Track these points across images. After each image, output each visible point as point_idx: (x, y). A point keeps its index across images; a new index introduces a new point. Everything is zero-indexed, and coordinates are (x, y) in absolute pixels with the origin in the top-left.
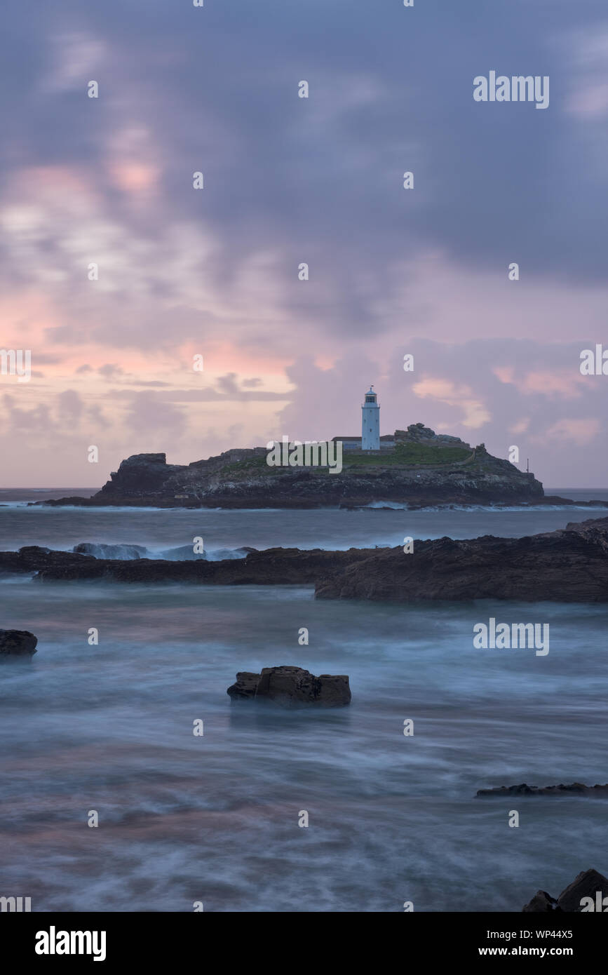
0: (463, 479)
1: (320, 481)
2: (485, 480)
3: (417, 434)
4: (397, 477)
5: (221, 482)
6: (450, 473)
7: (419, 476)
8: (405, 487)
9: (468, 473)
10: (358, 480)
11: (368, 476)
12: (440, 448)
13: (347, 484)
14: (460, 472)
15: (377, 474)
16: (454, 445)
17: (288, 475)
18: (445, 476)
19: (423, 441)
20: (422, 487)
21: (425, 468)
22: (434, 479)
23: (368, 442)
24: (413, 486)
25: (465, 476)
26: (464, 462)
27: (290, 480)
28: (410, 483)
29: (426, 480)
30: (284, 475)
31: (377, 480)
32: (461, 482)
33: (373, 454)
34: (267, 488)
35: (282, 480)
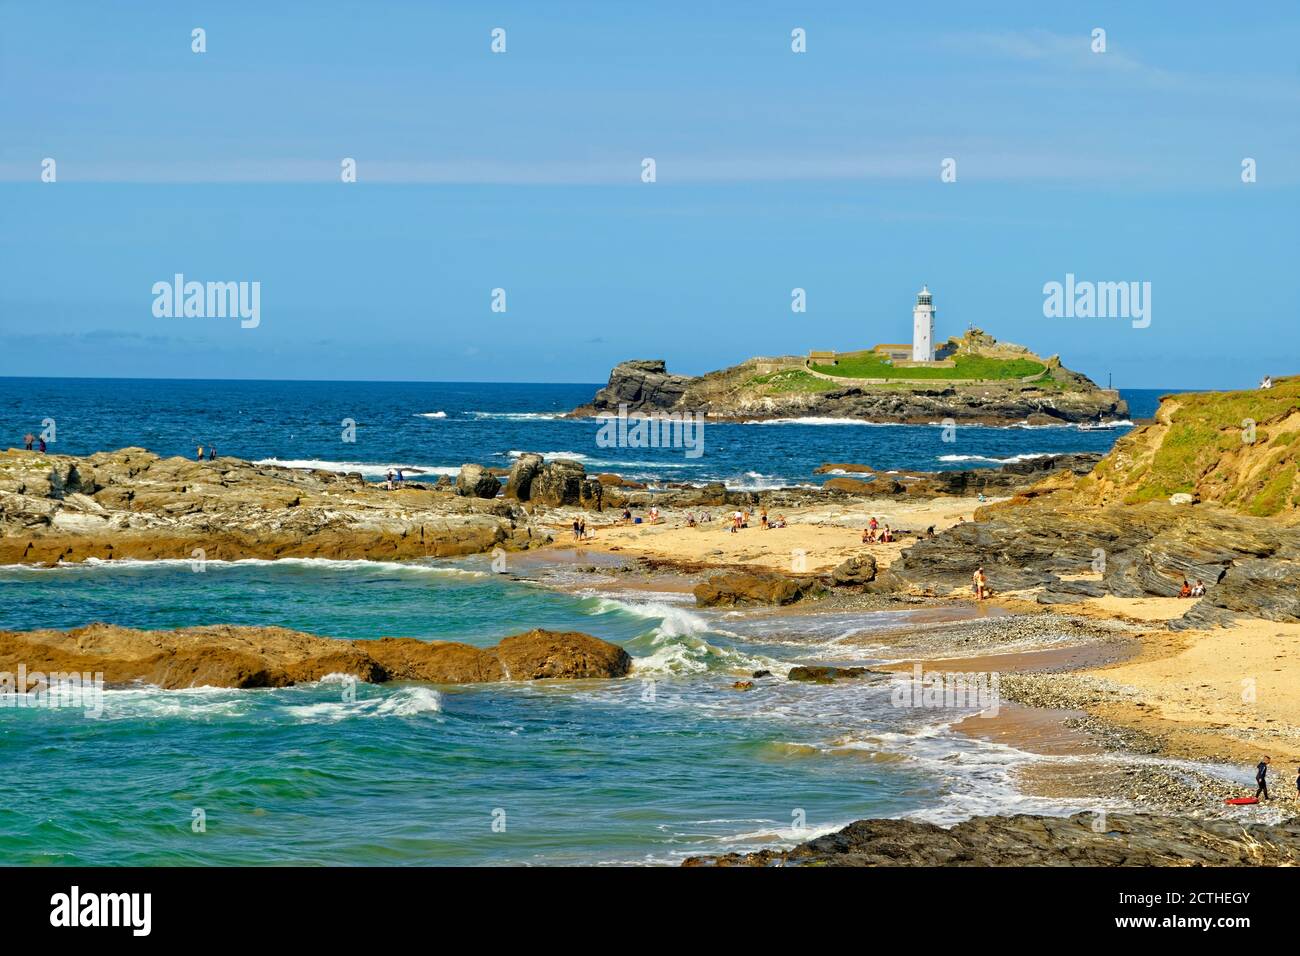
0: (1038, 397)
1: (875, 397)
2: (1063, 397)
3: (976, 342)
4: (962, 394)
5: (755, 398)
6: (1023, 390)
7: (987, 393)
8: (972, 405)
9: (1043, 390)
10: (918, 397)
11: (930, 393)
12: (1004, 359)
13: (907, 402)
14: (1034, 389)
15: (940, 391)
16: (1021, 356)
17: (835, 390)
18: (1017, 393)
19: (983, 351)
20: (992, 406)
21: (992, 383)
22: (1004, 397)
23: (921, 352)
24: (981, 404)
25: (1040, 393)
26: (1036, 377)
27: (838, 396)
28: (978, 401)
29: (995, 398)
30: (831, 391)
31: (940, 397)
32: (1036, 401)
33: (929, 366)
34: (812, 405)
35: (828, 396)
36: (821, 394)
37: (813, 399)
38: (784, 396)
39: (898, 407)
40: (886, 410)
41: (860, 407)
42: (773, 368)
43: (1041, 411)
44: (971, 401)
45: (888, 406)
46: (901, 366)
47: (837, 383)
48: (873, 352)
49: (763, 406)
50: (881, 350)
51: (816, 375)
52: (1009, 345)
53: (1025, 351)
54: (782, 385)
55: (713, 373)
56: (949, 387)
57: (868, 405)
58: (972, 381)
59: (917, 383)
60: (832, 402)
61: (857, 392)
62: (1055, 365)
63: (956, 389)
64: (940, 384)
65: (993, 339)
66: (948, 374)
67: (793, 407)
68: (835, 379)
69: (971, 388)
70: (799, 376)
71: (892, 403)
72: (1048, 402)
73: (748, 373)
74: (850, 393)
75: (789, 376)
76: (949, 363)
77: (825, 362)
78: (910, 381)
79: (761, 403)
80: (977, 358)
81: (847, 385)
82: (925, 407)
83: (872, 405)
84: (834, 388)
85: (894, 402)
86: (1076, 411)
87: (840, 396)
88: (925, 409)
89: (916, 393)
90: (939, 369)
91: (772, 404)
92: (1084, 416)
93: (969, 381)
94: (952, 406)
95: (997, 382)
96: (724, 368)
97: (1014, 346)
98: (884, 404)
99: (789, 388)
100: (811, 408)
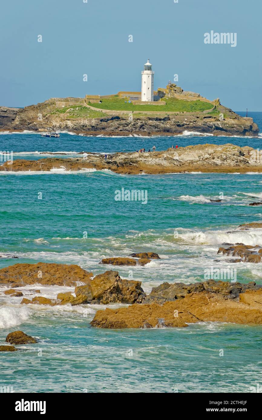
2: (225, 122)
3: (173, 91)
4: (174, 119)
5: (61, 121)
6: (204, 118)
7: (186, 119)
8: (179, 126)
9: (215, 118)
10: (151, 121)
11: (157, 119)
12: (189, 100)
13: (146, 124)
14: (210, 117)
15: (162, 118)
16: (198, 99)
17: (105, 117)
18: (202, 119)
19: (176, 95)
20: (189, 126)
21: (188, 114)
22: (195, 121)
23: (146, 96)
24: (183, 125)
25: (213, 120)
26: (210, 111)
27: (107, 120)
28: (182, 124)
29: (191, 122)
30: (103, 118)
31: (162, 121)
32: (211, 123)
33: (152, 104)
34: (93, 125)
35: (102, 120)
36: (98, 119)
37: (94, 122)
38: (78, 120)
39: (141, 126)
40: (136, 128)
41: (121, 126)
42: (66, 104)
43: (214, 129)
44: (178, 124)
45: (136, 126)
46: (137, 104)
47: (105, 113)
48: (117, 96)
49: (66, 125)
50: (121, 95)
51: (93, 108)
52: (190, 92)
53: (199, 96)
54: (75, 114)
55: (30, 106)
56: (166, 116)
57: (125, 125)
58: (178, 112)
59: (150, 113)
60: (104, 124)
61: (118, 118)
62: (218, 104)
63: (170, 117)
64: (162, 114)
65: (182, 89)
66: (162, 108)
67: (83, 126)
68: (104, 111)
69: (178, 116)
70: (83, 109)
71: (138, 124)
72: (218, 124)
73: (51, 107)
74: (113, 119)
75: (77, 109)
76: (161, 102)
77: (95, 101)
78: (146, 112)
79: (65, 123)
80: (174, 99)
81: (111, 114)
82: (156, 127)
83: (128, 125)
84: (104, 116)
85: (139, 124)
86: (232, 129)
87: (108, 120)
88: (156, 128)
89: (150, 119)
90: (158, 106)
91: (71, 124)
92: (237, 132)
93: (177, 112)
94: (168, 126)
95: (191, 113)
96: (36, 104)
97: (193, 93)
98: (134, 125)
99: (79, 116)
100: (93, 127)
